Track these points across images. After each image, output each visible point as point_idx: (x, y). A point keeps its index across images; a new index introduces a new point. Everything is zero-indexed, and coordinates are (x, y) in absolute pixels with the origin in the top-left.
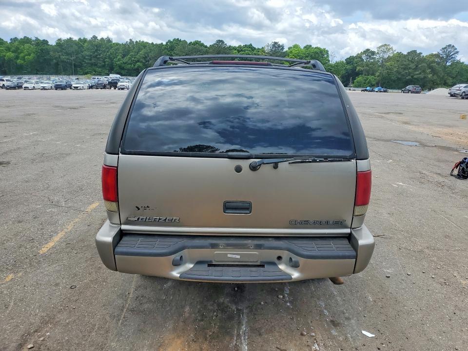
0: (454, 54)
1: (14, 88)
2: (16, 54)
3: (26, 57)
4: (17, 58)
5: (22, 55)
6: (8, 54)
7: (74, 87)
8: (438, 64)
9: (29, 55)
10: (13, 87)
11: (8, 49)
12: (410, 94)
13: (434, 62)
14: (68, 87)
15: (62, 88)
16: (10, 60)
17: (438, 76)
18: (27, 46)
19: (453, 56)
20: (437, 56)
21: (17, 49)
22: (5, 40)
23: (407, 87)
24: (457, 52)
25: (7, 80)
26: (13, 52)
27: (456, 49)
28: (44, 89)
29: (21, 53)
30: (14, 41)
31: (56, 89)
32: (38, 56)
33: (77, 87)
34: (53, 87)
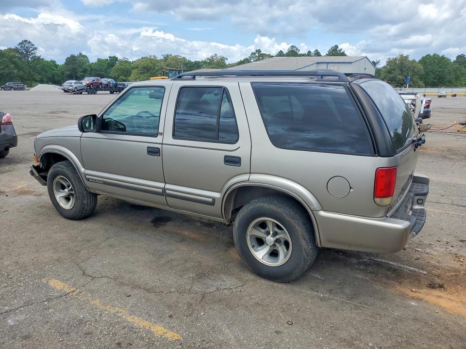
0: (33, 50)
8: (20, 59)
12: (13, 91)
13: (14, 57)
17: (24, 72)
19: (33, 52)
20: (16, 50)
23: (7, 84)
24: (36, 48)
27: (33, 45)
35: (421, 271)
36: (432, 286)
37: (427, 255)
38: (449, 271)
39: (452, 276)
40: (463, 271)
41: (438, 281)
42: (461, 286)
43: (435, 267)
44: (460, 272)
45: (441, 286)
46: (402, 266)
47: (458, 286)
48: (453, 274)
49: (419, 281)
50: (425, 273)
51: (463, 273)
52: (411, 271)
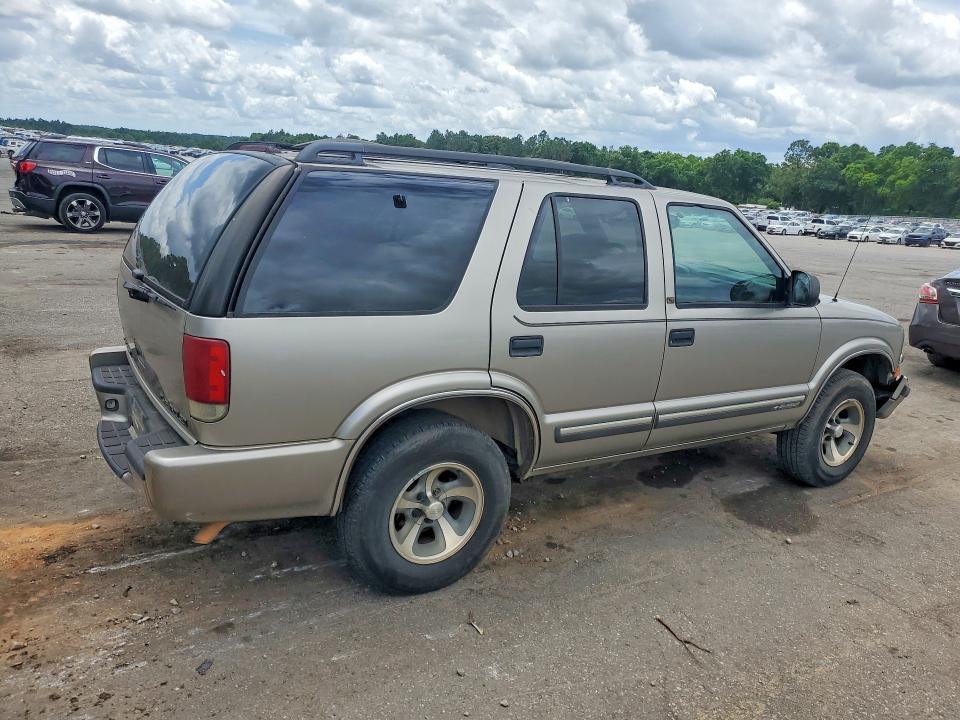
1: (832, 237)
2: (882, 177)
3: (898, 182)
4: (881, 183)
5: (891, 178)
6: (867, 176)
7: (947, 243)
9: (905, 177)
10: (830, 235)
11: (870, 167)
14: (934, 242)
15: (923, 242)
16: (867, 186)
18: (906, 160)
21: (888, 165)
22: (870, 150)
25: (828, 222)
26: (876, 172)
28: (884, 241)
29: (891, 173)
30: (888, 151)
31: (907, 245)
32: (923, 182)
33: (954, 244)
34: (903, 241)
35: (103, 569)
36: (67, 551)
37: (113, 617)
38: (44, 601)
39: (34, 593)
40: (10, 618)
41: (59, 566)
42: (9, 580)
43: (79, 594)
44: (16, 612)
45: (50, 559)
46: (147, 560)
47: (14, 577)
48: (33, 600)
49: (95, 548)
50: (92, 571)
51: (8, 611)
52: (123, 560)
